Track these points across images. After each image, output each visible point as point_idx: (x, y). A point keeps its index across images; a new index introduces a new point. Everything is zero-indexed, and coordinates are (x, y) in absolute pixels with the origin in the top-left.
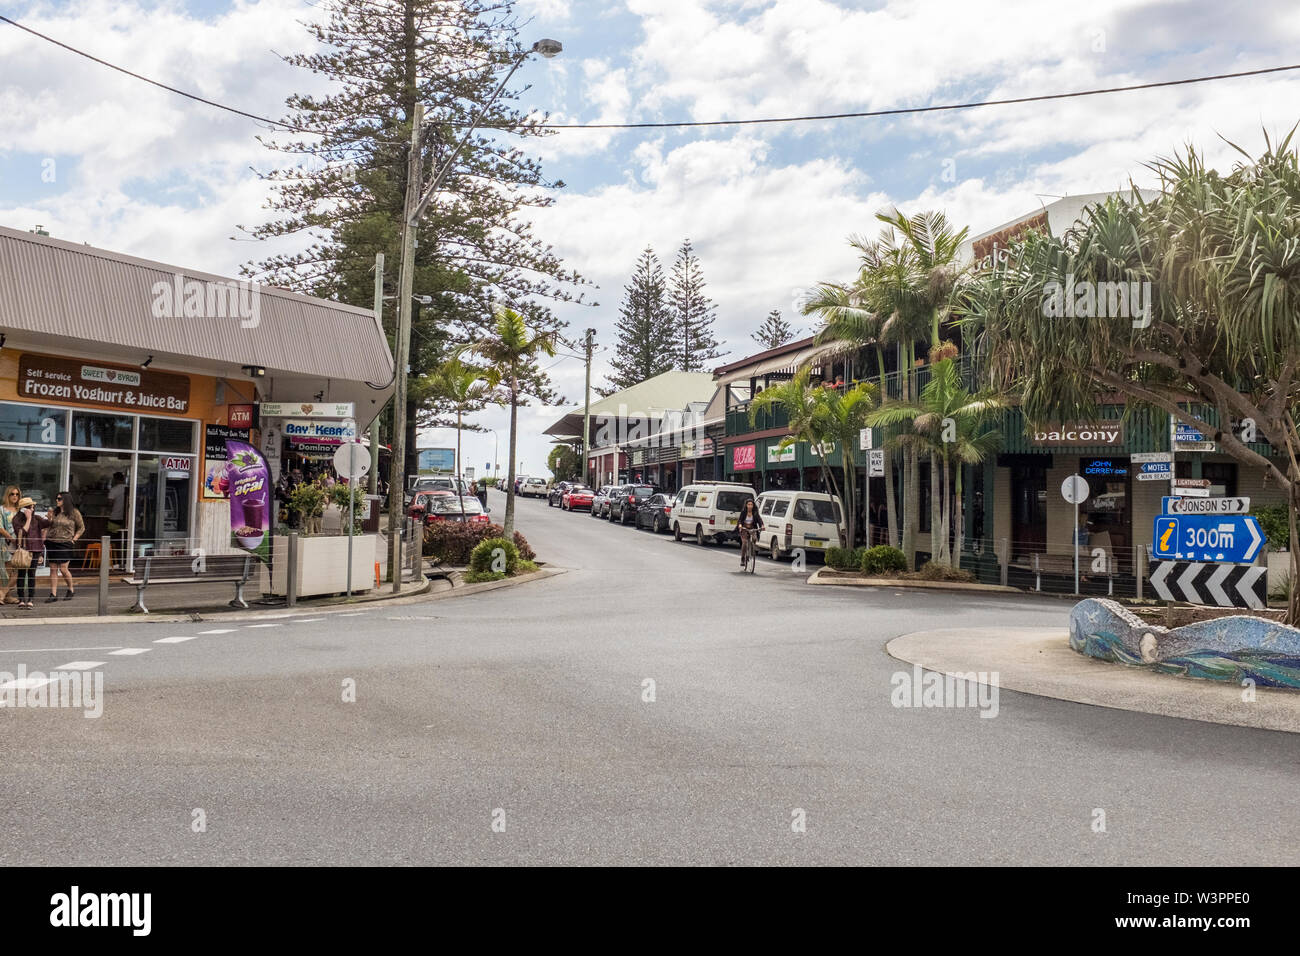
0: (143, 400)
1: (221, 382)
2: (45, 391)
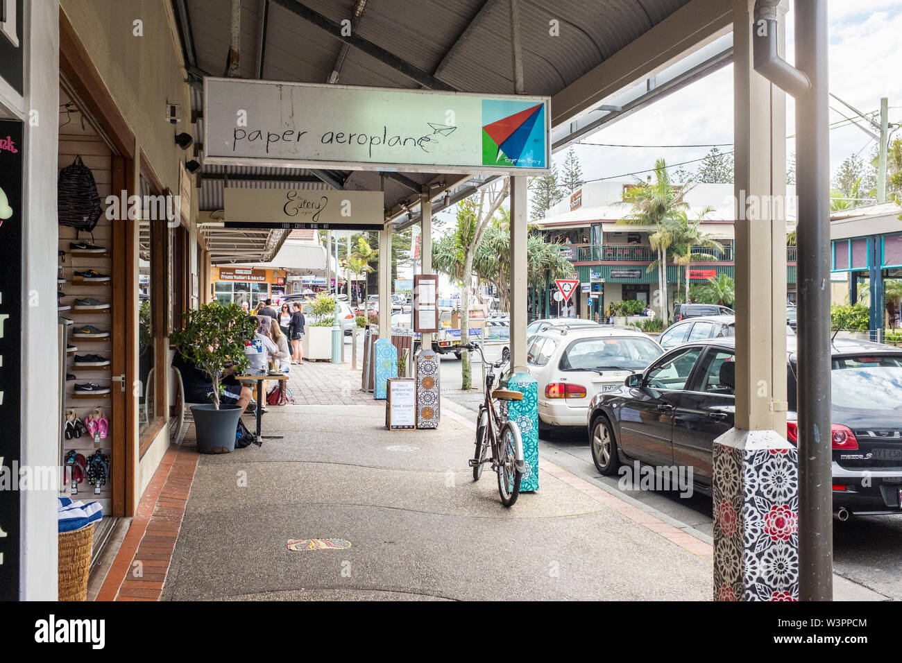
0: (253, 278)
1: (275, 271)
2: (226, 277)
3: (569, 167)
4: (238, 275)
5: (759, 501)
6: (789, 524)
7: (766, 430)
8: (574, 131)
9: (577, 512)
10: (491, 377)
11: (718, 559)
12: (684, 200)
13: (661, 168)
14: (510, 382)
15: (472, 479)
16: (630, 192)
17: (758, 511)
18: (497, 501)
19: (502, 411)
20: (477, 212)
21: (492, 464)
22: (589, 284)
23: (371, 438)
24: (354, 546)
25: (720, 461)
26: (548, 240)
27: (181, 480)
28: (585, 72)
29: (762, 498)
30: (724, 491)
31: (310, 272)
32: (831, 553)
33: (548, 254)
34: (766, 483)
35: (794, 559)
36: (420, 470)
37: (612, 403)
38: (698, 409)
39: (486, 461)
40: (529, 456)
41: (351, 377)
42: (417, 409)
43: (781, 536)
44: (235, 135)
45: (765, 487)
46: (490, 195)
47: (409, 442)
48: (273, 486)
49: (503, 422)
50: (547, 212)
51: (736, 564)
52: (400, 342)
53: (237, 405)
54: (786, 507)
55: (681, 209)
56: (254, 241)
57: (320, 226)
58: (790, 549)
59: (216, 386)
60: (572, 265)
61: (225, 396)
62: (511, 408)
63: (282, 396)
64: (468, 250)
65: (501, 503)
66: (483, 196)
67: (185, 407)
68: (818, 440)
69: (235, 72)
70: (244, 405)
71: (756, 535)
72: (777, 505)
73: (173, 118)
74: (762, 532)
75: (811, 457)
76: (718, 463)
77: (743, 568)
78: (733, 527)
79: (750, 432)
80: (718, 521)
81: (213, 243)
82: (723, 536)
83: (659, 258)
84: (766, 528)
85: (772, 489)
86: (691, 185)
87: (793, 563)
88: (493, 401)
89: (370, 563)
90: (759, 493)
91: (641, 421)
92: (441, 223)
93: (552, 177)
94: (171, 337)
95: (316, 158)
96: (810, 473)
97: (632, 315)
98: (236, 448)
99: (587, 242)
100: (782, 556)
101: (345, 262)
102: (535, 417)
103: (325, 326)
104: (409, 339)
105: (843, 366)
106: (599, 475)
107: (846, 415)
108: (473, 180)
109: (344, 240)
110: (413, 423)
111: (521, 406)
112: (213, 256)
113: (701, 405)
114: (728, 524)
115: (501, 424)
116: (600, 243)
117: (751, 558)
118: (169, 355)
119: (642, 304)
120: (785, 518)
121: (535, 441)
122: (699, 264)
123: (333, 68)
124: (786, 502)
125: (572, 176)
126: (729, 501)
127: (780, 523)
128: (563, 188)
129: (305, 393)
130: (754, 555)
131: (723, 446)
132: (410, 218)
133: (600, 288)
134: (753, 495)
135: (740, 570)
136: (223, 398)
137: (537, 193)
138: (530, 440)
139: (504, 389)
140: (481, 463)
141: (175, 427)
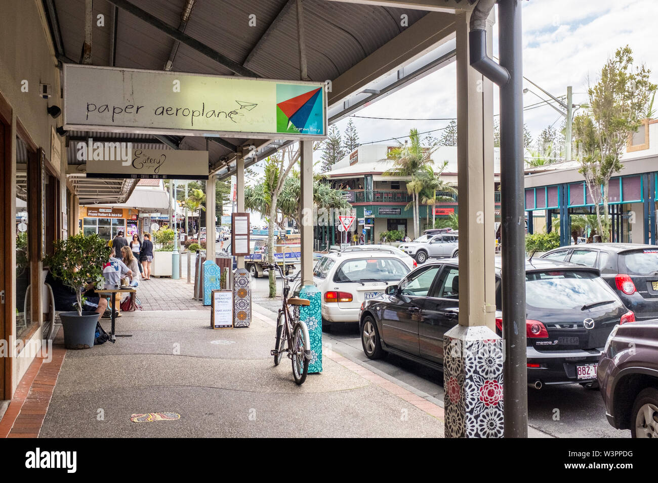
0: (113, 215)
1: (130, 210)
2: (92, 214)
3: (349, 133)
4: (101, 213)
5: (476, 377)
6: (497, 393)
7: (480, 326)
8: (346, 107)
9: (350, 388)
10: (287, 289)
11: (448, 420)
12: (431, 159)
13: (414, 135)
14: (300, 293)
15: (273, 364)
16: (392, 153)
17: (475, 385)
18: (291, 381)
19: (295, 313)
20: (279, 166)
21: (288, 353)
22: (364, 219)
23: (199, 335)
24: (182, 417)
25: (449, 349)
26: (333, 187)
27: (51, 370)
28: (353, 65)
29: (478, 376)
30: (451, 371)
31: (157, 211)
32: (526, 414)
33: (333, 197)
34: (481, 365)
35: (501, 419)
36: (235, 359)
37: (376, 307)
38: (437, 310)
39: (283, 351)
40: (315, 346)
41: (186, 289)
42: (234, 312)
43: (492, 403)
44: (88, 108)
45: (480, 368)
46: (289, 154)
47: (227, 338)
48: (122, 373)
49: (296, 322)
50: (333, 166)
51: (460, 424)
52: (222, 263)
53: (96, 312)
54: (495, 381)
55: (428, 164)
56: (112, 188)
57: (160, 177)
58: (498, 412)
59: (79, 298)
60: (351, 205)
61: (86, 305)
62: (302, 311)
63: (132, 305)
64: (273, 194)
65: (294, 382)
66: (284, 154)
67: (55, 314)
68: (516, 333)
69: (88, 61)
70: (101, 312)
71: (474, 403)
72: (489, 380)
73: (45, 94)
74: (478, 400)
75: (512, 345)
76: (447, 350)
77: (465, 426)
78: (458, 397)
79: (470, 328)
80: (447, 393)
81: (81, 189)
82: (451, 404)
83: (414, 200)
84: (481, 397)
85: (485, 369)
86: (436, 147)
87: (500, 422)
88: (288, 306)
89: (194, 430)
90: (476, 372)
91: (398, 319)
92: (255, 174)
93: (337, 141)
94: (44, 261)
95: (151, 126)
96: (511, 356)
97: (395, 241)
98: (95, 344)
99: (362, 188)
100: (493, 417)
101: (184, 203)
102: (320, 318)
103: (167, 251)
104: (229, 260)
105: (538, 278)
106: (367, 359)
107: (540, 313)
108: (274, 143)
109: (183, 187)
110: (231, 323)
111: (309, 310)
112: (80, 199)
113: (439, 307)
114: (454, 395)
115: (294, 323)
116: (371, 189)
117: (471, 419)
118: (43, 275)
119: (402, 233)
120: (494, 389)
121: (320, 335)
122: (442, 204)
123: (168, 59)
124: (495, 378)
125: (351, 140)
126: (455, 378)
127: (491, 393)
128: (345, 149)
129: (151, 301)
130: (472, 417)
131: (450, 338)
132: (229, 170)
133: (372, 222)
134: (472, 373)
135: (463, 428)
136: (84, 307)
137: (326, 153)
138: (316, 335)
139: (297, 298)
140: (280, 353)
141: (48, 329)
